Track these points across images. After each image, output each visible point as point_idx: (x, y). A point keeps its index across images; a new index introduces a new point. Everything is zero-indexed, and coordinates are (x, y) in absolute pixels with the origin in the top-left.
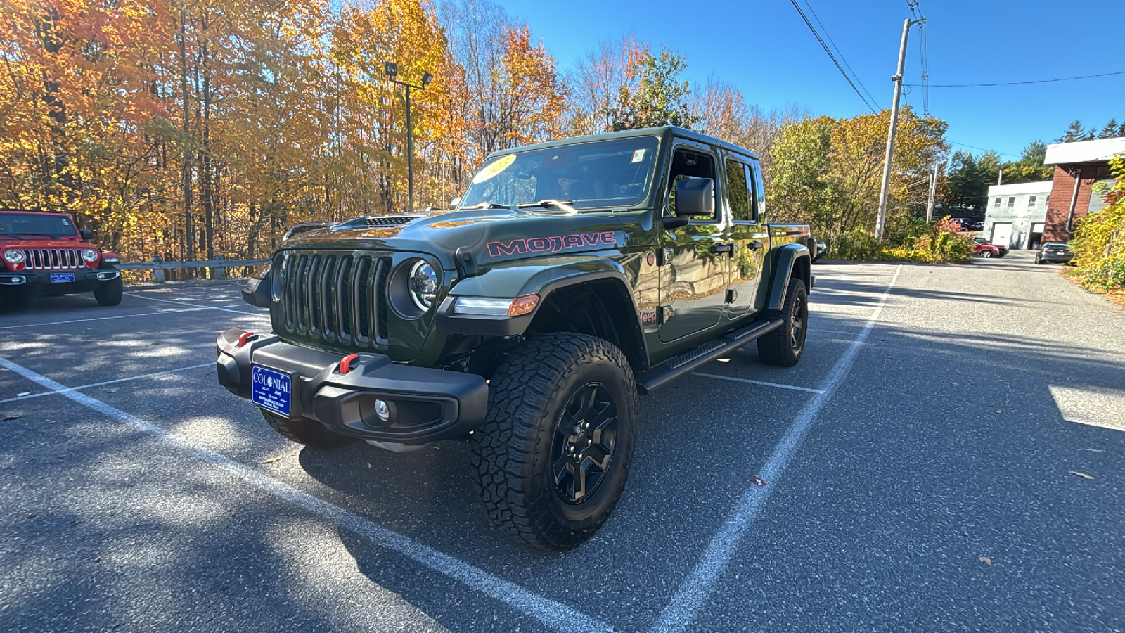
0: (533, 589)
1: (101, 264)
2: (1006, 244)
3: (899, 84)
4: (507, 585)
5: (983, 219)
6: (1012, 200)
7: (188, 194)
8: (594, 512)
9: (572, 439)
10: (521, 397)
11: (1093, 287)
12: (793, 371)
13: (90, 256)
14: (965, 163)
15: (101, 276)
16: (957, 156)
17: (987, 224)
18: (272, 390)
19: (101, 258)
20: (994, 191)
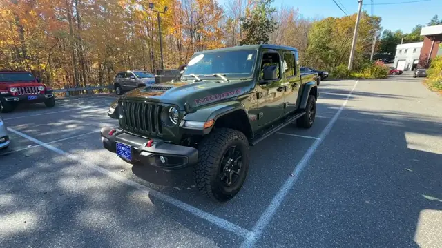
0: (215, 215)
1: (45, 91)
2: (402, 69)
3: (361, 4)
4: (206, 214)
5: (394, 58)
6: (406, 50)
7: (74, 60)
8: (235, 188)
9: (227, 165)
10: (209, 153)
11: (433, 89)
12: (309, 131)
13: (41, 89)
14: (388, 35)
15: (46, 96)
16: (385, 32)
17: (396, 61)
18: (124, 151)
19: (45, 89)
20: (399, 47)
